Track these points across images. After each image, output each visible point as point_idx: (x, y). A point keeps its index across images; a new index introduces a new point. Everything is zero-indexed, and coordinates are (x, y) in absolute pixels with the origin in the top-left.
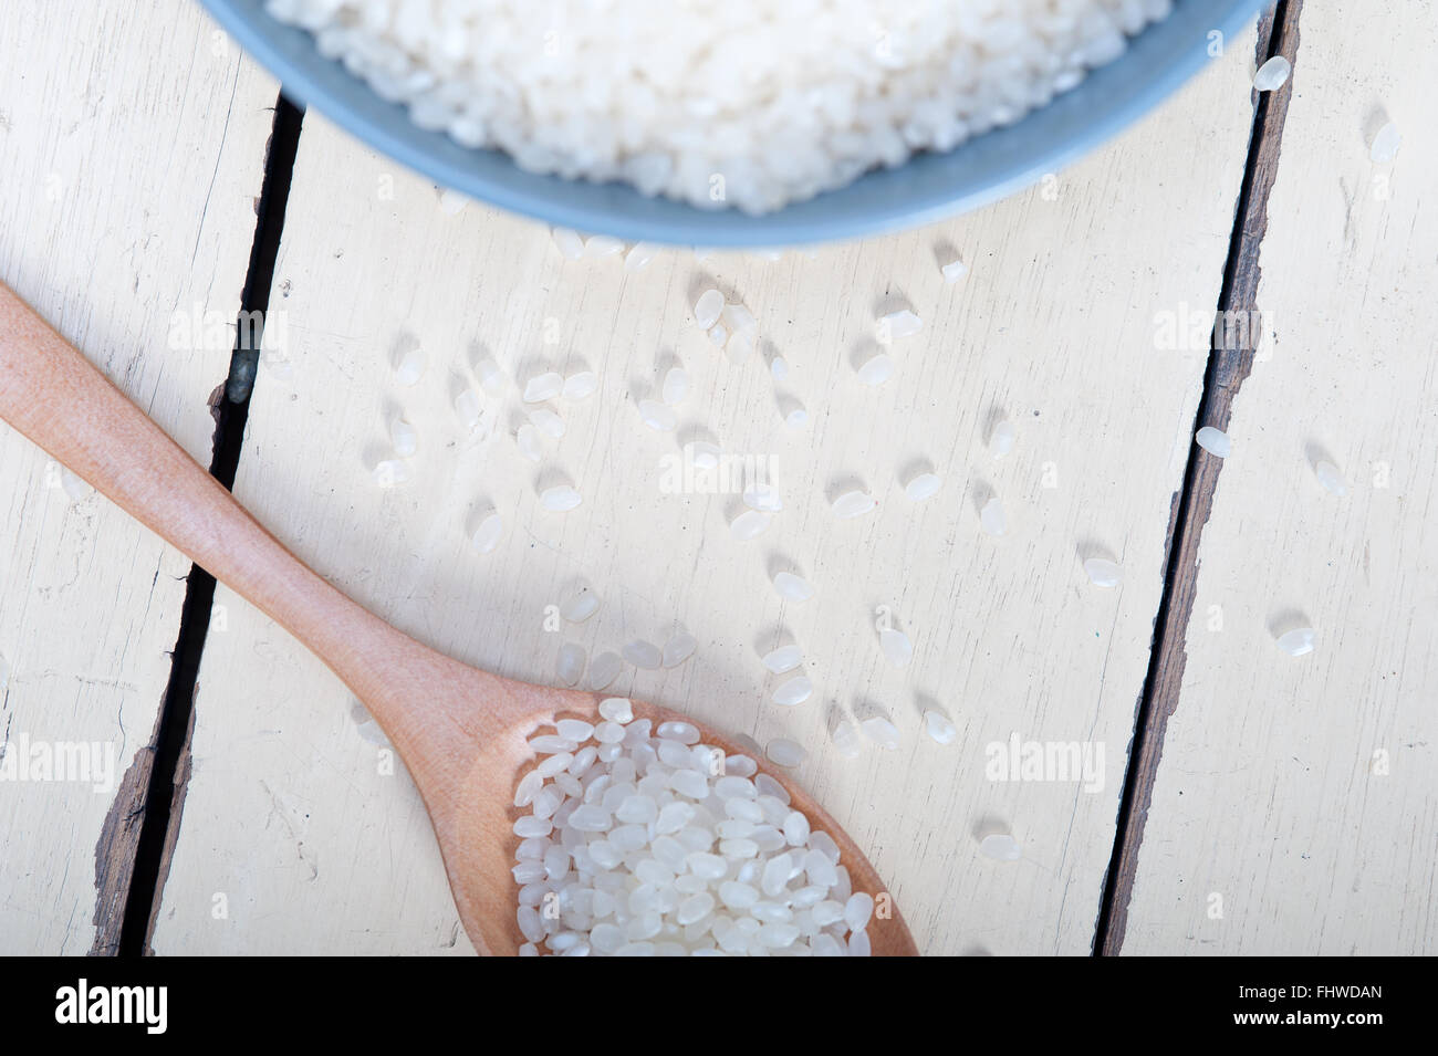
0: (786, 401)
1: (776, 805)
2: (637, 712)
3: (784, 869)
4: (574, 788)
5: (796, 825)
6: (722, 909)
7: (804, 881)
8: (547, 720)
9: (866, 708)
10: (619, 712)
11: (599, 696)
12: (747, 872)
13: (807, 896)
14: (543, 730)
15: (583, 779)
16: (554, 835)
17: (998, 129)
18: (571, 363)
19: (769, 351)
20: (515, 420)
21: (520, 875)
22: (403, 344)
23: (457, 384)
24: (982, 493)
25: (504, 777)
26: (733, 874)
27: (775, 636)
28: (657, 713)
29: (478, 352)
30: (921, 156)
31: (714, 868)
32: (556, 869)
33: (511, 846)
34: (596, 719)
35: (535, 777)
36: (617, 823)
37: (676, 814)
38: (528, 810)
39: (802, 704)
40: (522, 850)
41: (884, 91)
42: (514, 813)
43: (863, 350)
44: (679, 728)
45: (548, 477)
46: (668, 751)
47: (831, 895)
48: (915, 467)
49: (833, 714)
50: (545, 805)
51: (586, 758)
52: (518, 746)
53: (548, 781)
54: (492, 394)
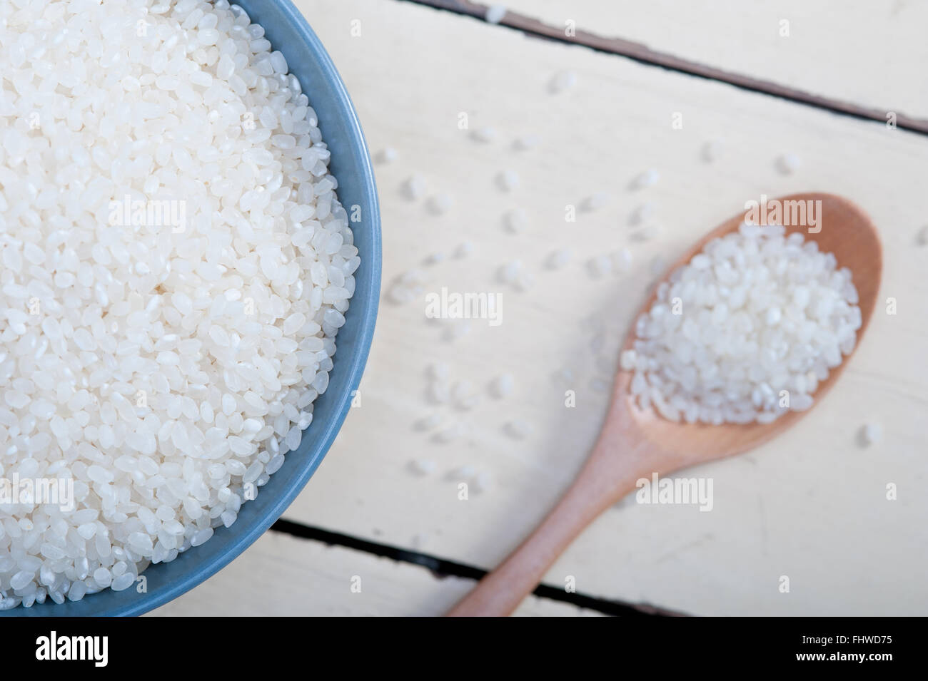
0: (459, 254)
1: (687, 273)
2: (630, 347)
3: (724, 270)
4: (671, 387)
5: (700, 262)
6: (745, 307)
7: (732, 260)
8: (631, 399)
9: (635, 219)
10: (630, 359)
11: (619, 369)
12: (725, 291)
13: (740, 259)
14: (637, 402)
15: (666, 381)
16: (697, 399)
17: (319, 125)
18: (430, 374)
19: (430, 261)
20: (460, 407)
21: (718, 419)
22: (413, 469)
23: (438, 439)
24: (518, 146)
25: (662, 426)
26: (724, 299)
27: (591, 268)
28: (631, 338)
29: (420, 426)
30: (332, 169)
31: (721, 311)
32: (716, 400)
33: (701, 424)
34: (632, 372)
35: (663, 408)
36: (692, 364)
37: (689, 329)
38: (682, 414)
39: (630, 255)
40: (705, 418)
41: (295, 187)
42: (683, 421)
43: (432, 208)
44: (641, 325)
45: (493, 390)
46: (654, 332)
47: (741, 244)
48: (500, 183)
49: (638, 238)
50: (680, 403)
51: (655, 379)
52: (644, 416)
53: (667, 400)
54: (445, 420)
